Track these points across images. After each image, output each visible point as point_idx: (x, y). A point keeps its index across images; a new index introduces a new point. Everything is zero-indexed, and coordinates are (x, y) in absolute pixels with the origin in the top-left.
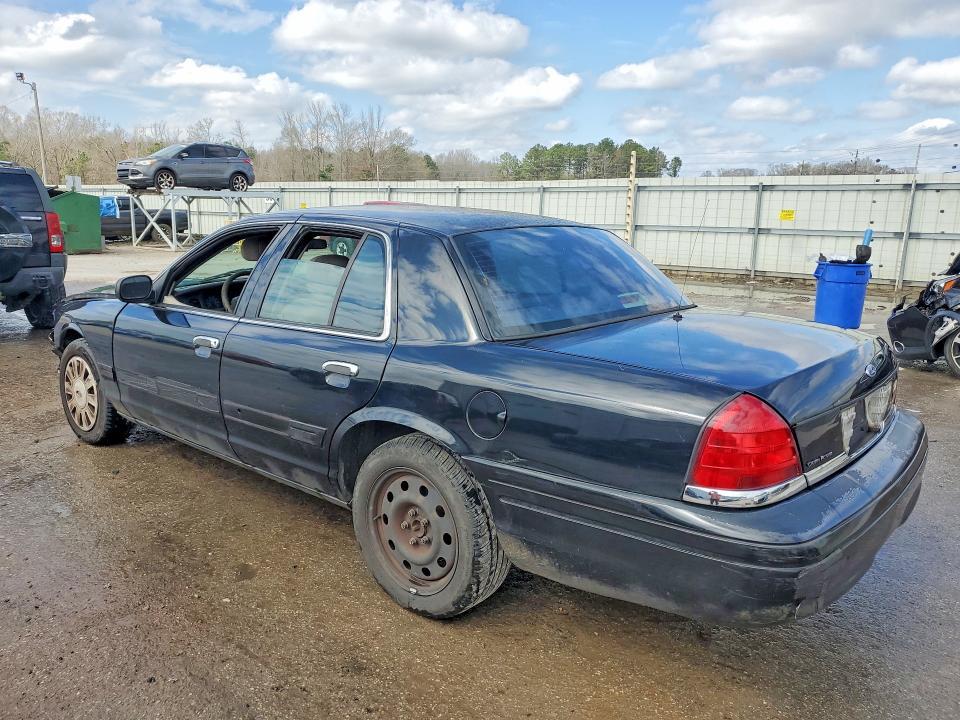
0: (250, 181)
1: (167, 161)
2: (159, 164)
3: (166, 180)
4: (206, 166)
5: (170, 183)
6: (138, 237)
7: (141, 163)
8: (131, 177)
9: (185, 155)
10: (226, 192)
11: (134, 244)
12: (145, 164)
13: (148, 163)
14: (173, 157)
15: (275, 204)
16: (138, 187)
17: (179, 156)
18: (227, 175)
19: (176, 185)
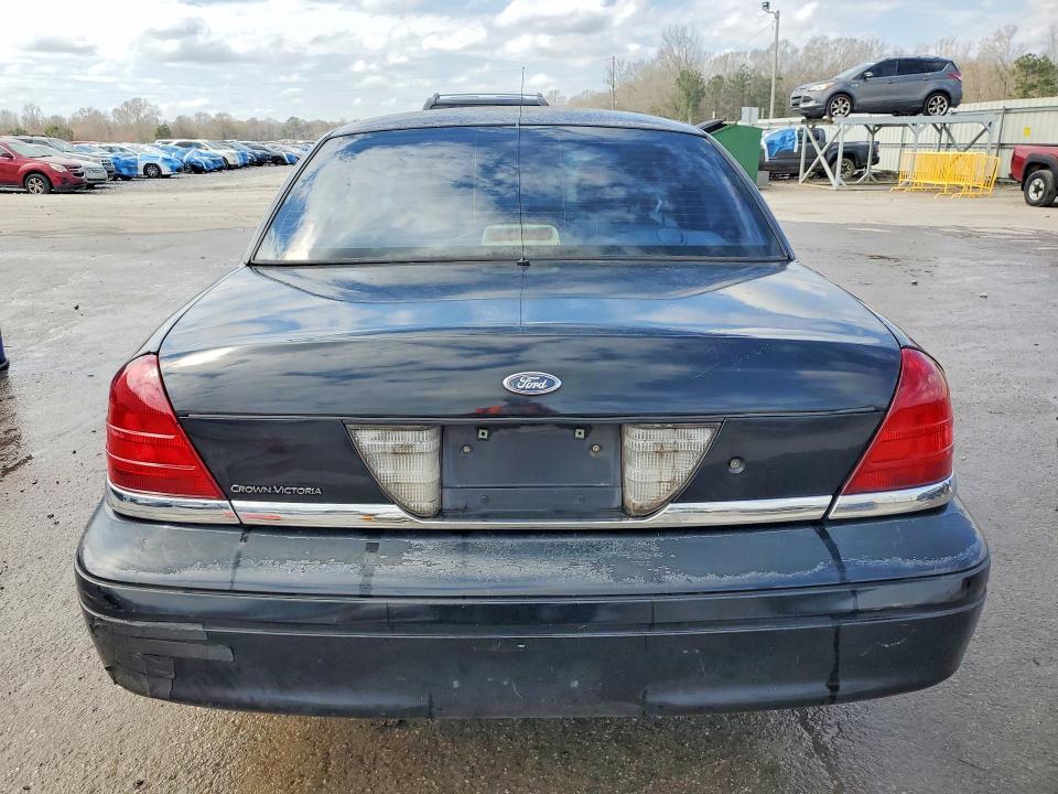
0: (953, 102)
1: (847, 84)
2: (838, 88)
3: (840, 106)
4: (894, 87)
5: (845, 109)
6: (805, 171)
7: (816, 88)
8: (802, 105)
9: (869, 74)
10: (920, 118)
11: (801, 180)
12: (819, 90)
13: (823, 87)
14: (855, 79)
15: (985, 130)
16: (813, 116)
17: (863, 77)
18: (921, 96)
19: (852, 111)
